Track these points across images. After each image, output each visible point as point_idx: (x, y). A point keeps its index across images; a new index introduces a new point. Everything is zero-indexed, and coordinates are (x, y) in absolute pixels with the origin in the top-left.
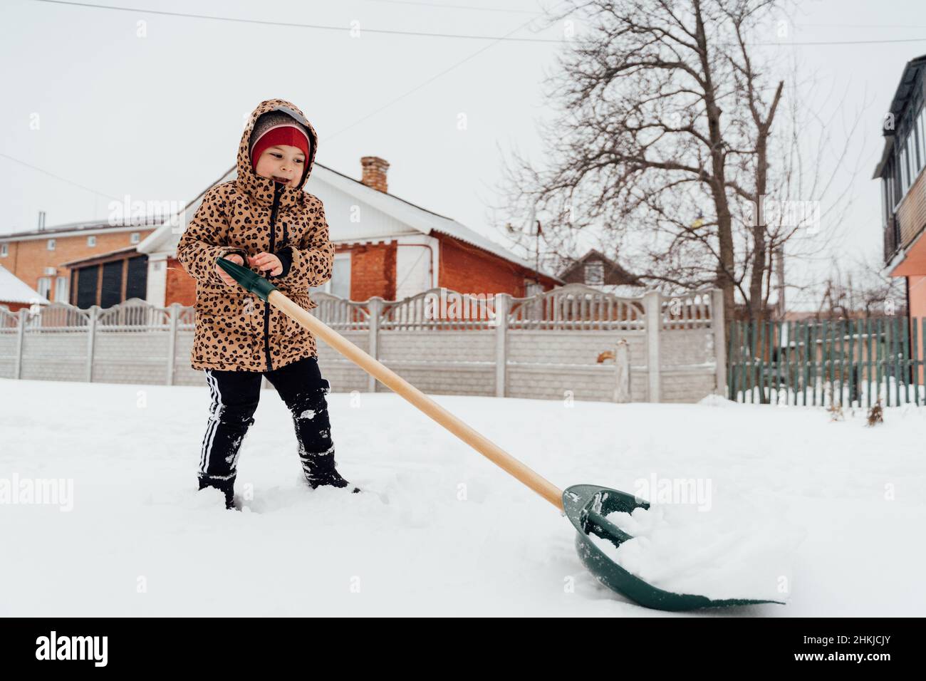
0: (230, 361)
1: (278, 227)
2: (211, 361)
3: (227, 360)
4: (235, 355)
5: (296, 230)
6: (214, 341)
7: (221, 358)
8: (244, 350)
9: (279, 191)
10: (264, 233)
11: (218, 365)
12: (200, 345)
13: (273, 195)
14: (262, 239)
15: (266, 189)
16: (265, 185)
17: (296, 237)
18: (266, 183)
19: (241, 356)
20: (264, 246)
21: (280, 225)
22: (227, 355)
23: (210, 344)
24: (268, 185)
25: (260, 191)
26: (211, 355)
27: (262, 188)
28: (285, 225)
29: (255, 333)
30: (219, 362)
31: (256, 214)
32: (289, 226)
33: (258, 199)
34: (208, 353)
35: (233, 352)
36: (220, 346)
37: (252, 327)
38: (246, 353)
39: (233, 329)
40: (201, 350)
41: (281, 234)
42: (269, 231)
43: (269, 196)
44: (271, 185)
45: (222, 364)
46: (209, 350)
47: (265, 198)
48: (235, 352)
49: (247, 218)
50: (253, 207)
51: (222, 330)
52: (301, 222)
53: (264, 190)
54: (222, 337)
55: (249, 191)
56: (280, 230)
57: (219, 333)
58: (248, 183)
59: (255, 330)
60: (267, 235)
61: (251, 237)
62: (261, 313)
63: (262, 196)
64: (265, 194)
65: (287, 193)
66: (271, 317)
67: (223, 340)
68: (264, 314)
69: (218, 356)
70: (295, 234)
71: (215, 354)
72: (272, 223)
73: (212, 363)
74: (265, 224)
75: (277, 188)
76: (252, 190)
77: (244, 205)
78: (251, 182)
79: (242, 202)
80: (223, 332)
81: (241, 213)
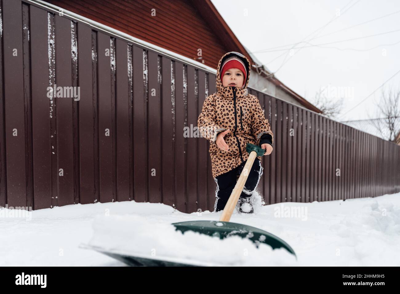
0: (228, 167)
1: (238, 109)
2: (222, 170)
3: (227, 167)
4: (229, 164)
5: (246, 110)
6: (219, 161)
7: (225, 168)
8: (232, 160)
9: (235, 90)
10: (231, 112)
11: (225, 171)
12: (215, 166)
13: (232, 93)
14: (231, 115)
15: (229, 91)
16: (228, 90)
17: (246, 113)
18: (228, 89)
19: (232, 163)
20: (232, 118)
21: (239, 108)
22: (226, 165)
23: (218, 163)
24: (229, 89)
25: (227, 93)
26: (221, 168)
27: (227, 92)
28: (241, 107)
29: (236, 154)
30: (225, 169)
31: (226, 104)
32: (243, 108)
33: (226, 97)
34: (219, 168)
35: (228, 163)
36: (222, 163)
37: (234, 152)
38: (233, 161)
39: (225, 155)
40: (216, 168)
41: (239, 112)
42: (234, 111)
43: (231, 94)
44: (230, 89)
45: (226, 170)
46: (219, 166)
47: (230, 96)
48: (229, 162)
49: (222, 105)
50: (225, 101)
51: (221, 156)
52: (248, 106)
53: (228, 92)
54: (222, 159)
55: (222, 95)
56: (239, 110)
57: (220, 157)
58: (222, 91)
59: (236, 152)
60: (233, 113)
61: (226, 115)
62: (236, 145)
63: (228, 95)
64: (229, 94)
65: (238, 91)
66: (241, 145)
67: (223, 160)
68: (238, 145)
69: (223, 167)
70: (246, 112)
71: (222, 167)
72: (235, 107)
73: (223, 171)
74: (232, 108)
75: (233, 90)
76: (223, 94)
77: (220, 101)
78: (222, 90)
79: (219, 100)
80: (222, 157)
81: (219, 104)
